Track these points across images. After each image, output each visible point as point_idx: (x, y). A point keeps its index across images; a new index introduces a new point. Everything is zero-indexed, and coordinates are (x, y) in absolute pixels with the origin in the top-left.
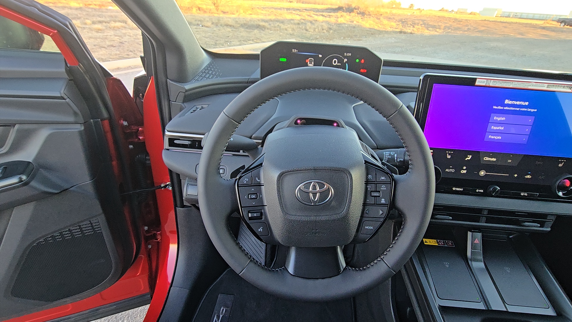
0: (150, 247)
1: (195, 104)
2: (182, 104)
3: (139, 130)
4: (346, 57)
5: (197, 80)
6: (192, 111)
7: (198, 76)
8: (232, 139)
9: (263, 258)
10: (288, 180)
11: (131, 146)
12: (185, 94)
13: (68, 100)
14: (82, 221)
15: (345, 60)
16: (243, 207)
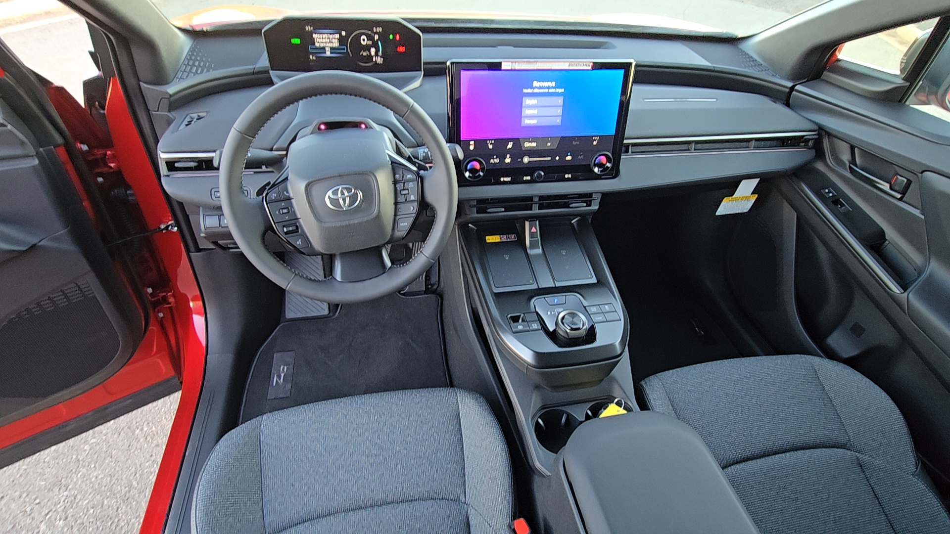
0: (161, 315)
1: (189, 112)
2: (169, 114)
3: (108, 154)
4: (376, 33)
5: (181, 77)
6: (186, 122)
7: (181, 71)
8: (249, 155)
9: (326, 310)
10: (316, 190)
11: (100, 179)
12: (169, 101)
13: (9, 127)
14: (66, 285)
15: (376, 37)
16: (277, 223)
